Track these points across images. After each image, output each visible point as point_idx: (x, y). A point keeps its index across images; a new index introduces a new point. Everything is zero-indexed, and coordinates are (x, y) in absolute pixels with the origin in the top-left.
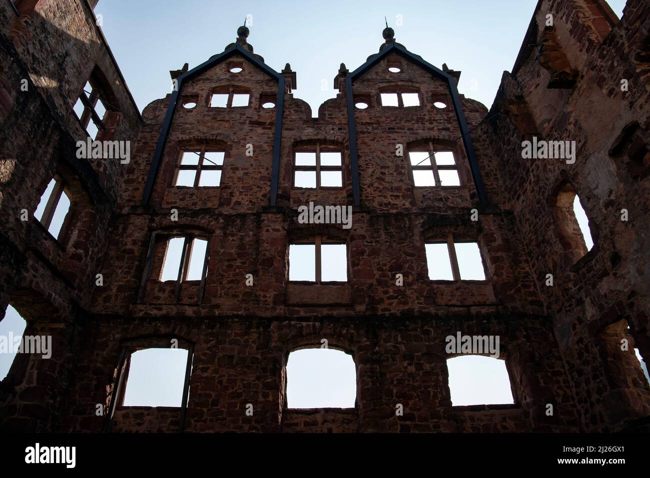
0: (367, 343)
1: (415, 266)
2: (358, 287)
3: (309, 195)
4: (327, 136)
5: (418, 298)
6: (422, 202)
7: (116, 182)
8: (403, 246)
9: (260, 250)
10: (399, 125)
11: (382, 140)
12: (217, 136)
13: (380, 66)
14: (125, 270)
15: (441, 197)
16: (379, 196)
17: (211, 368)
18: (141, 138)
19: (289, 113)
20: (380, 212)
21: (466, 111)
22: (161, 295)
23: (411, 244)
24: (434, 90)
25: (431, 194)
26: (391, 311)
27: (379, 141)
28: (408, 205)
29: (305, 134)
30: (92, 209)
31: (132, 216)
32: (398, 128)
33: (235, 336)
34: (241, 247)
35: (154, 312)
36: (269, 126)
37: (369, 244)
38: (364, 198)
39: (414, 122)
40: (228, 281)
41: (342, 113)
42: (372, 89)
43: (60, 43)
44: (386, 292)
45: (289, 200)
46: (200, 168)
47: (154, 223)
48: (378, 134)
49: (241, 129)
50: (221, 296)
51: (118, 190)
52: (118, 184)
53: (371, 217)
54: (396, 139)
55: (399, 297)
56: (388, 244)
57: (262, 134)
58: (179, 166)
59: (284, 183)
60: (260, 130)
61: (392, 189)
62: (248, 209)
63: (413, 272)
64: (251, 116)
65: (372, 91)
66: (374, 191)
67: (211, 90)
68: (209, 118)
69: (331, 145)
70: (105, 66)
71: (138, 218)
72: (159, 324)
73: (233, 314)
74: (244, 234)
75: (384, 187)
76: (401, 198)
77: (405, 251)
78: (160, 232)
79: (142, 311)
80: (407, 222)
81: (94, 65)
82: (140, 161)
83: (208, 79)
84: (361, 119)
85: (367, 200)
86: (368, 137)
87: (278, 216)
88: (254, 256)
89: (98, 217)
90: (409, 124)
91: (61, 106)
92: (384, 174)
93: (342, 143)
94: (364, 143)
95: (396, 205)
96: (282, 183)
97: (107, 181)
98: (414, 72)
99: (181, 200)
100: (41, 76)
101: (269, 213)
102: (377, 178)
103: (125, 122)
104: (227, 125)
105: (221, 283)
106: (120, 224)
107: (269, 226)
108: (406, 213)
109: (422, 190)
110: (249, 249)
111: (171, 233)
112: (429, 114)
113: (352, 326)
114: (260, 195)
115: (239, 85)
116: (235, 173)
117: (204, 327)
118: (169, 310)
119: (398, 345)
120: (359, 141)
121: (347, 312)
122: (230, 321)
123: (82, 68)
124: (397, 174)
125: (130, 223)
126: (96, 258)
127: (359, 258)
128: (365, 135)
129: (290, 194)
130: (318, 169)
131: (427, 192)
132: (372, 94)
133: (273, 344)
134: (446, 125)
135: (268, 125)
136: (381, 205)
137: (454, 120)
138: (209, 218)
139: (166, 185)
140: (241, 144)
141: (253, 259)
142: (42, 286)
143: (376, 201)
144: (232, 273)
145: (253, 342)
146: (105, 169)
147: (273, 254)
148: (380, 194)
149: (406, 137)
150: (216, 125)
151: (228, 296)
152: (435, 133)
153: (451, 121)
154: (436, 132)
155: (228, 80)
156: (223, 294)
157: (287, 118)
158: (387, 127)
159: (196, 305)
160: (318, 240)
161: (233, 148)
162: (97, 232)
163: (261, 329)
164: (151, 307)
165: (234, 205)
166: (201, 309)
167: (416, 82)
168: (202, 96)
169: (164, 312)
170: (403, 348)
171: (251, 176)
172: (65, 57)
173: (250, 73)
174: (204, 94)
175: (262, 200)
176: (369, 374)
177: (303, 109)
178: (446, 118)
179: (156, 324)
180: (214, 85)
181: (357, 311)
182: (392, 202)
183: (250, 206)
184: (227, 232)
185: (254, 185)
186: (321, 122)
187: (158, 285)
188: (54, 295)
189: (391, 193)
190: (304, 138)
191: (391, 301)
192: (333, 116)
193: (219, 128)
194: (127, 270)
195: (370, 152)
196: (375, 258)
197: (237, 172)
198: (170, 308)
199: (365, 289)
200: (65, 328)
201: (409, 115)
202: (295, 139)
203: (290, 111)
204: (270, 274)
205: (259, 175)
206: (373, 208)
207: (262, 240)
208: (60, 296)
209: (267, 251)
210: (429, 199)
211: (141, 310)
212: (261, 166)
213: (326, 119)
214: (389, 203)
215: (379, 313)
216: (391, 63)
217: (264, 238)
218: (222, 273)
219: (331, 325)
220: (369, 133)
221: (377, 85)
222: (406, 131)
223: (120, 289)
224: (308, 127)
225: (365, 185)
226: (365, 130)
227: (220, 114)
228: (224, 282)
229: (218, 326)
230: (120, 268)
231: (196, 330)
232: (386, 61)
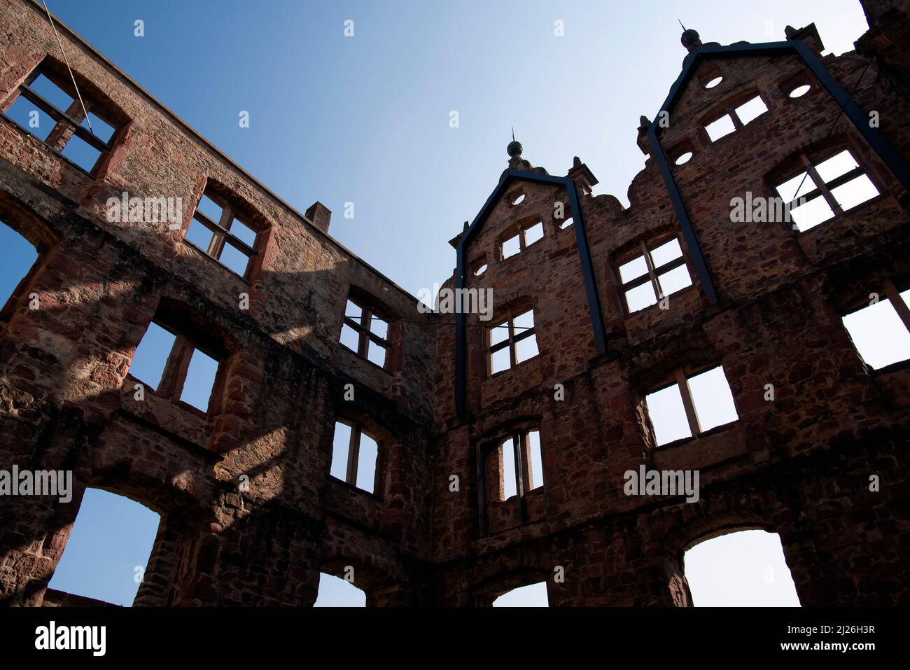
0: (784, 509)
1: (831, 360)
2: (748, 425)
3: (650, 318)
4: (647, 225)
5: (853, 410)
6: (818, 253)
7: (424, 399)
8: (803, 336)
9: (602, 420)
10: (743, 158)
11: (726, 192)
12: (517, 294)
13: (690, 91)
14: (458, 501)
15: (849, 229)
16: (744, 275)
17: (575, 602)
18: (440, 334)
19: (592, 220)
20: (753, 298)
21: (845, 76)
22: (505, 518)
23: (815, 328)
24: (779, 76)
25: (831, 233)
26: (811, 445)
27: (720, 196)
28: (793, 268)
29: (620, 237)
30: (399, 443)
31: (450, 432)
32: (742, 163)
33: (595, 550)
34: (578, 424)
35: (498, 544)
36: (574, 250)
37: (748, 354)
38: (723, 287)
39: (764, 140)
40: (573, 476)
41: (659, 184)
42: (688, 129)
43: (299, 286)
44: (797, 417)
45: (625, 336)
46: (512, 342)
47: (474, 432)
48: (717, 187)
49: (542, 271)
50: (569, 500)
51: (430, 407)
52: (427, 401)
53: (738, 312)
54: (745, 180)
55: (820, 419)
56: (776, 341)
57: (567, 264)
58: (489, 349)
59: (611, 316)
60: (564, 261)
61: (762, 257)
62: (577, 370)
63: (832, 371)
64: (550, 248)
65: (690, 131)
66: (736, 270)
67: (498, 239)
68: (504, 275)
69: (660, 234)
70: (362, 280)
71: (458, 433)
72: (504, 559)
73: (589, 518)
74: (577, 406)
75: (748, 259)
76: (779, 262)
77: (807, 341)
78: (484, 440)
79: (485, 546)
80: (797, 295)
81: (348, 287)
82: (445, 363)
83: (491, 228)
84: (687, 178)
85: (729, 289)
86: (702, 199)
87: (613, 364)
88: (596, 432)
89: (409, 449)
90: (758, 148)
91: (322, 349)
92: (742, 239)
93: (671, 225)
94: (701, 209)
95: (775, 275)
96: (609, 317)
97: (410, 402)
98: (741, 69)
99: (500, 390)
100: (288, 330)
101: (600, 365)
102: (735, 250)
103: (412, 327)
104: (526, 274)
105: (565, 482)
106: (441, 446)
107: (603, 384)
108: (794, 281)
109: (811, 234)
110: (587, 424)
111: (496, 437)
112: (784, 116)
113: (753, 489)
114: (585, 346)
115: (526, 216)
116: (550, 330)
117: (555, 547)
118: (513, 536)
119: (838, 500)
120: (694, 211)
121: (741, 469)
122: (583, 530)
123: (335, 296)
124: (763, 230)
125: (451, 442)
126: (422, 497)
127: (739, 381)
128: (699, 198)
129: (624, 327)
130: (654, 274)
131: (822, 233)
132: (691, 136)
133: (647, 548)
134: (816, 115)
135: (572, 248)
136: (751, 287)
137: (827, 103)
138: (531, 401)
139: (480, 379)
140: (548, 290)
141: (596, 435)
142: (354, 550)
143: (743, 283)
144: (574, 464)
145: (620, 552)
146: (403, 391)
147: (619, 419)
148: (745, 271)
149: (759, 168)
150: (514, 279)
151: (576, 496)
152: (803, 138)
153: (824, 105)
154: (804, 136)
155: (512, 218)
156: (570, 496)
157: (592, 228)
158: (727, 170)
159: (543, 520)
160: (679, 374)
161: (539, 300)
162: (413, 466)
163: (626, 531)
164: (494, 537)
165: (559, 372)
166: (549, 524)
167: (748, 82)
168: (490, 253)
169: (508, 540)
170: (847, 501)
171: (569, 325)
172: (310, 298)
173: (533, 195)
174: (491, 249)
175: (590, 351)
176: (801, 559)
177: (608, 207)
178: (813, 106)
179: (501, 558)
180: (498, 233)
181: (757, 462)
182: (767, 275)
183: (578, 365)
184: (557, 412)
185: (575, 336)
186: (635, 210)
187: (499, 508)
188: (373, 556)
189: (762, 263)
190: (620, 244)
191: (807, 430)
192: (648, 195)
193: (519, 282)
194: (459, 500)
195: (713, 218)
196: (762, 371)
197: (551, 328)
198: (513, 534)
199: (761, 424)
200: (401, 590)
201: (753, 134)
202: (608, 251)
203: (592, 218)
204: (622, 449)
205: (579, 319)
206: (741, 297)
207: (601, 405)
208: (382, 556)
209: (611, 417)
210: (829, 241)
211: (484, 544)
212: (578, 306)
213: (641, 203)
214: (764, 278)
215: (793, 455)
216: (706, 77)
217: (602, 402)
218: (563, 468)
219: (721, 496)
220: (704, 191)
221: (694, 120)
222: (757, 159)
223: (458, 525)
224: (621, 226)
225: (719, 268)
226: (697, 190)
227: (514, 265)
228: (568, 480)
229: (571, 541)
230: (452, 500)
231: (547, 554)
232: (696, 79)
